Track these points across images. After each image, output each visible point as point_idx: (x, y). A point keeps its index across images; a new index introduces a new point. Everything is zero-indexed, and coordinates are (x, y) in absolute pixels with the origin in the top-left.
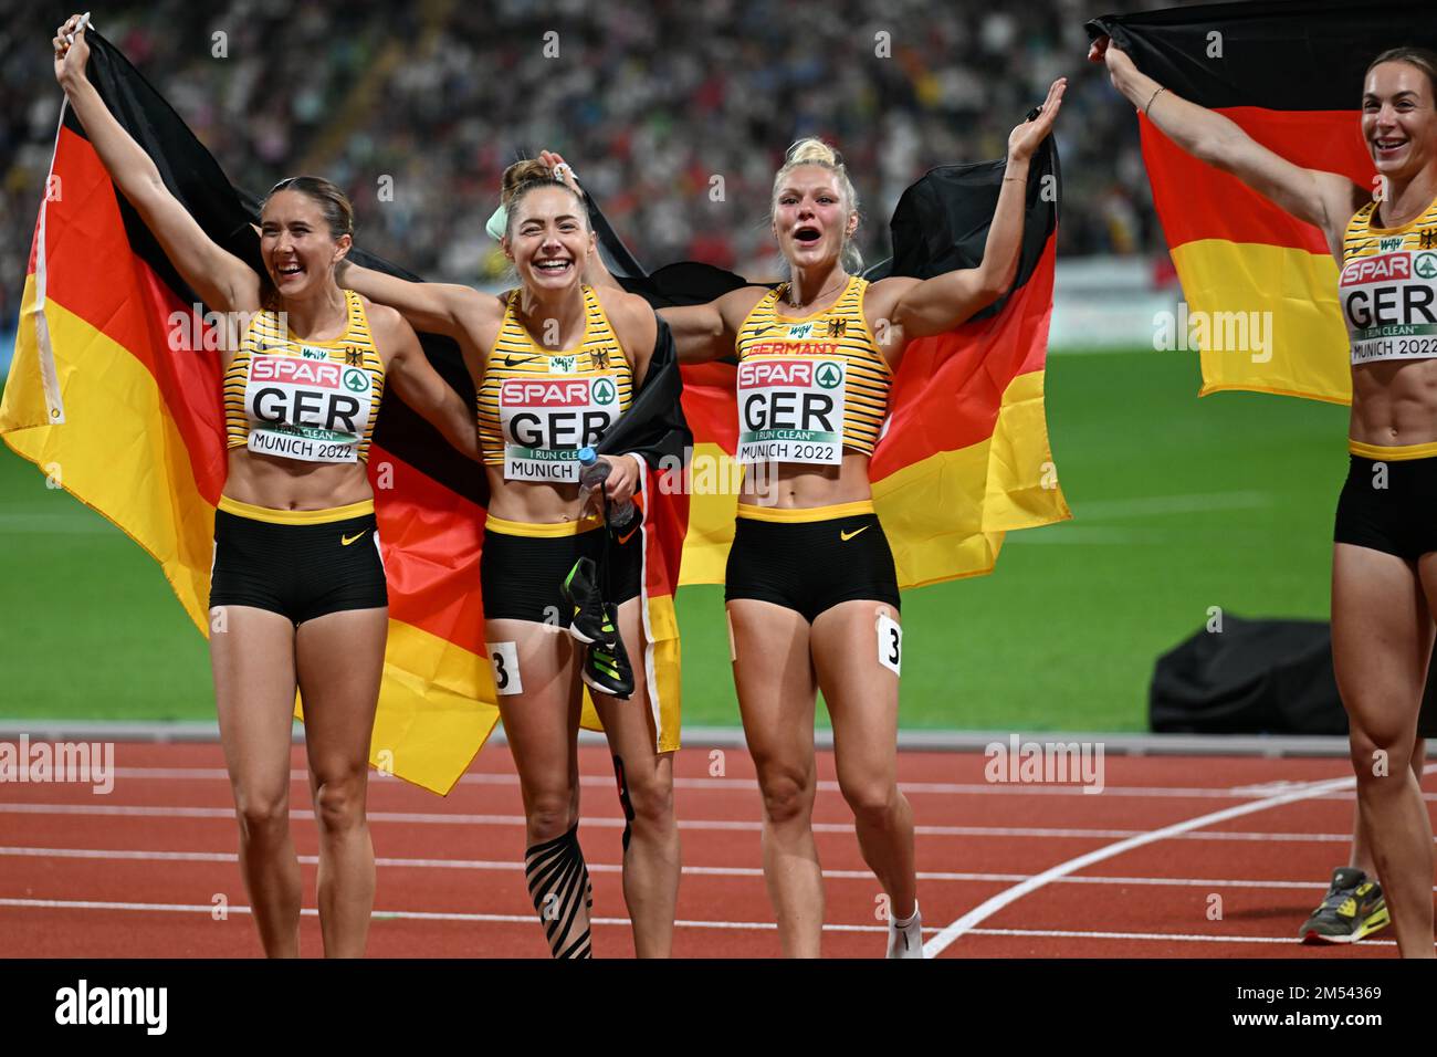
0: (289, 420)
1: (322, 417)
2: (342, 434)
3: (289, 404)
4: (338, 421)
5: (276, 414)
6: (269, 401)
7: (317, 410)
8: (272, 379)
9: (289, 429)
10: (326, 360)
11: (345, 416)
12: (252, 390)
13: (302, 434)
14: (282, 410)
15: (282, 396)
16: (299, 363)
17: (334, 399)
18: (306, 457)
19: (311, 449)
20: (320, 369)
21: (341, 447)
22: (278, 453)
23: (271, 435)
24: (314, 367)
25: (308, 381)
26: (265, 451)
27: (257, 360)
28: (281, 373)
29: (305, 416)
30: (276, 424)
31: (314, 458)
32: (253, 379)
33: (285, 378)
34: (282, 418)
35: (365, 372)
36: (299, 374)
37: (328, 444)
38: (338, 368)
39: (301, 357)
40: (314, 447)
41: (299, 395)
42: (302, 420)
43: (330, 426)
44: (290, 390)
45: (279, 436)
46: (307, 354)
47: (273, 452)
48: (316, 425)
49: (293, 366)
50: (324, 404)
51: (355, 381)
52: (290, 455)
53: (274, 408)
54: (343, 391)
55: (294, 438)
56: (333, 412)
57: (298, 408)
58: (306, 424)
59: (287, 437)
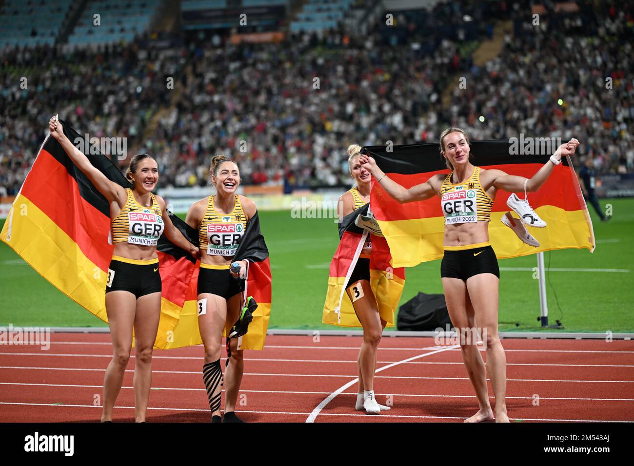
0: (144, 233)
1: (152, 232)
3: (143, 228)
4: (156, 233)
5: (140, 231)
6: (137, 227)
7: (151, 229)
9: (143, 235)
10: (150, 213)
11: (158, 231)
12: (131, 223)
13: (147, 237)
14: (141, 230)
15: (141, 225)
17: (155, 226)
18: (148, 245)
19: (149, 242)
22: (140, 243)
23: (137, 238)
24: (148, 216)
25: (147, 220)
26: (135, 243)
27: (130, 214)
28: (139, 218)
29: (148, 231)
30: (139, 234)
31: (150, 244)
32: (131, 220)
34: (141, 232)
36: (144, 218)
37: (153, 240)
39: (144, 213)
41: (146, 225)
42: (147, 233)
43: (154, 234)
44: (143, 223)
45: (140, 238)
46: (145, 211)
47: (138, 243)
48: (150, 234)
49: (142, 215)
50: (152, 227)
52: (144, 244)
53: (139, 229)
54: (157, 223)
55: (145, 239)
56: (155, 230)
57: (146, 229)
58: (148, 234)
59: (142, 238)
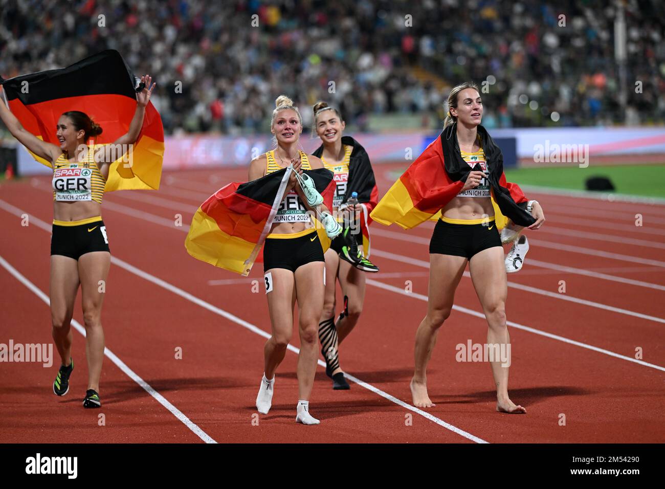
0: (65, 189)
1: (75, 186)
2: (83, 191)
3: (65, 183)
4: (81, 187)
5: (61, 187)
7: (73, 184)
8: (60, 176)
9: (66, 191)
10: (77, 167)
11: (83, 185)
12: (54, 180)
13: (70, 193)
14: (63, 186)
15: (63, 181)
16: (68, 170)
17: (79, 180)
18: (72, 200)
19: (73, 197)
20: (75, 171)
21: (84, 195)
23: (61, 194)
24: (73, 170)
25: (70, 175)
26: (60, 200)
27: (56, 171)
28: (63, 174)
29: (70, 186)
30: (62, 190)
31: (74, 200)
32: (55, 177)
33: (64, 175)
34: (63, 188)
35: (90, 170)
36: (68, 173)
37: (79, 195)
38: (80, 169)
39: (70, 168)
40: (75, 195)
41: (68, 180)
42: (69, 188)
43: (78, 188)
44: (65, 179)
45: (63, 194)
46: (72, 166)
47: (62, 200)
48: (74, 189)
49: (67, 171)
50: (75, 182)
51: (86, 173)
52: (67, 200)
53: (61, 185)
54: (81, 177)
56: (79, 184)
57: (68, 184)
58: (71, 189)
59: (66, 194)
